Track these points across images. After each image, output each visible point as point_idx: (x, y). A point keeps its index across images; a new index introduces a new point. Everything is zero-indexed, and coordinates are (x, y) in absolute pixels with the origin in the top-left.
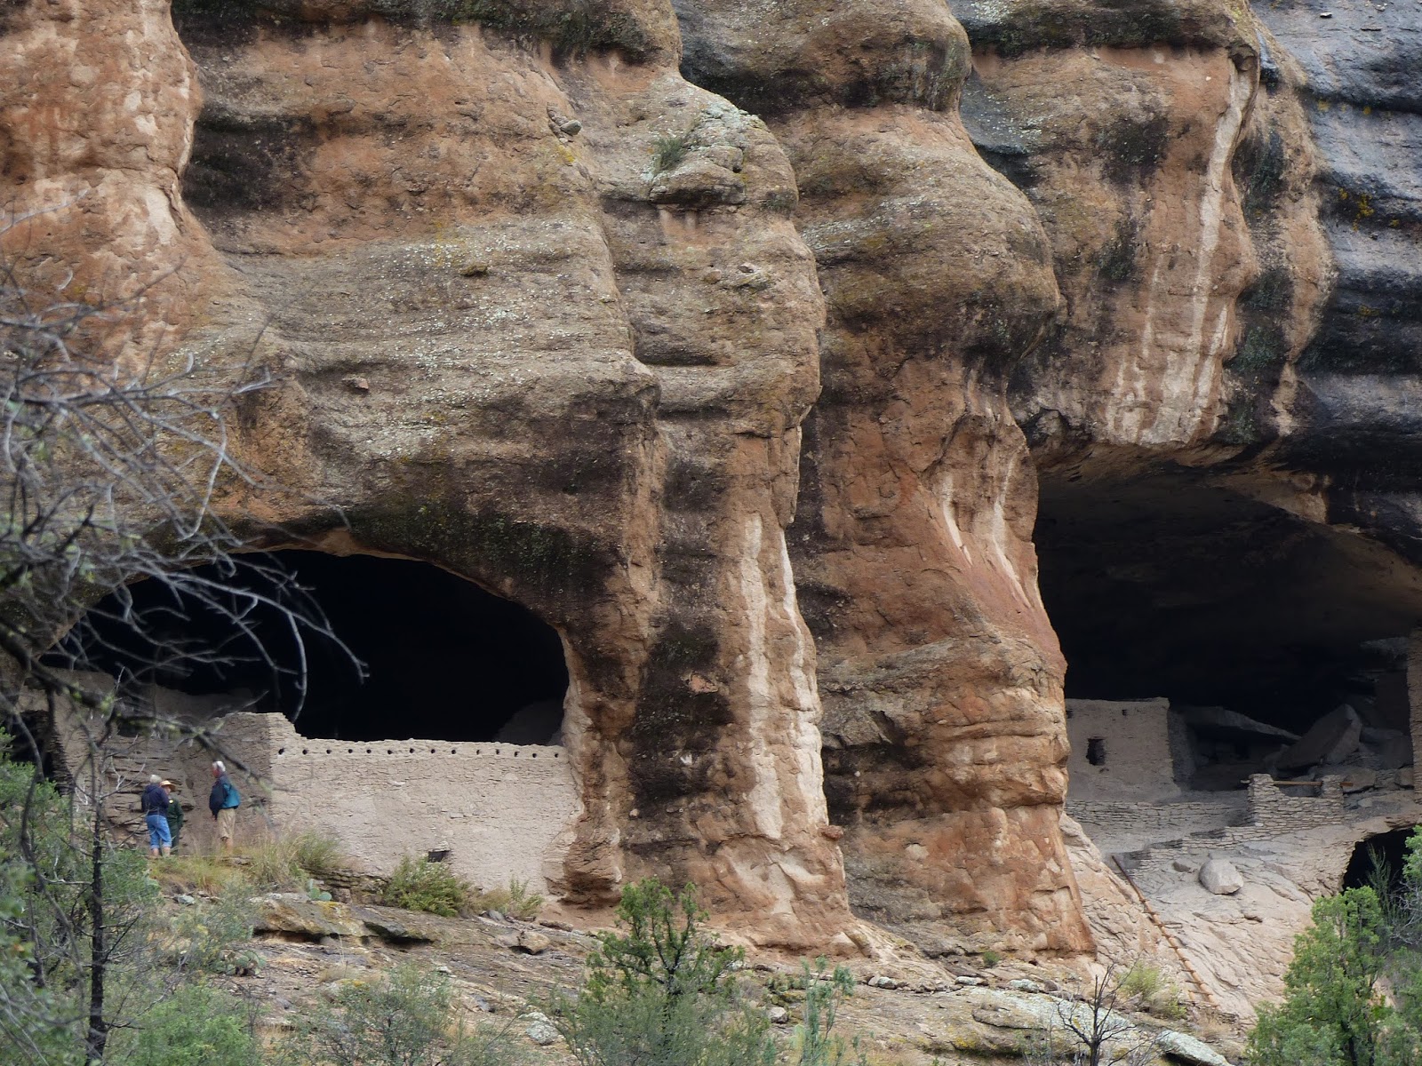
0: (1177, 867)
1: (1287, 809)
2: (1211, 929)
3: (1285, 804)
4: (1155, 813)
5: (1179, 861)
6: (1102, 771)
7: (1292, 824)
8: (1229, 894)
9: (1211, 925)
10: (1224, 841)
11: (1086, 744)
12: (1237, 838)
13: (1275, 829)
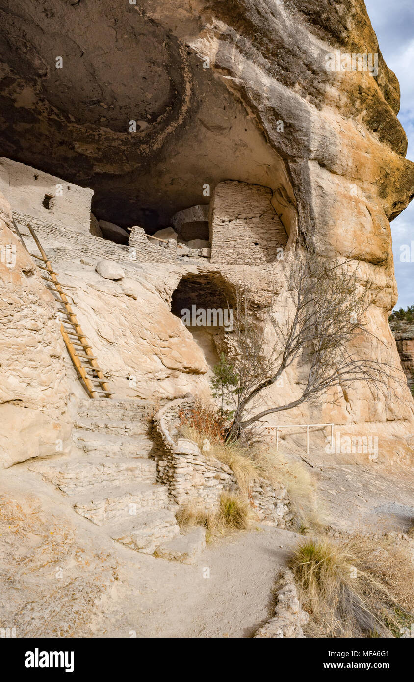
0: (82, 262)
1: (150, 249)
2: (99, 297)
3: (149, 247)
4: (75, 236)
5: (85, 259)
6: (50, 213)
7: (152, 257)
8: (115, 280)
9: (100, 294)
10: (114, 256)
11: (44, 197)
12: (121, 257)
13: (142, 258)
